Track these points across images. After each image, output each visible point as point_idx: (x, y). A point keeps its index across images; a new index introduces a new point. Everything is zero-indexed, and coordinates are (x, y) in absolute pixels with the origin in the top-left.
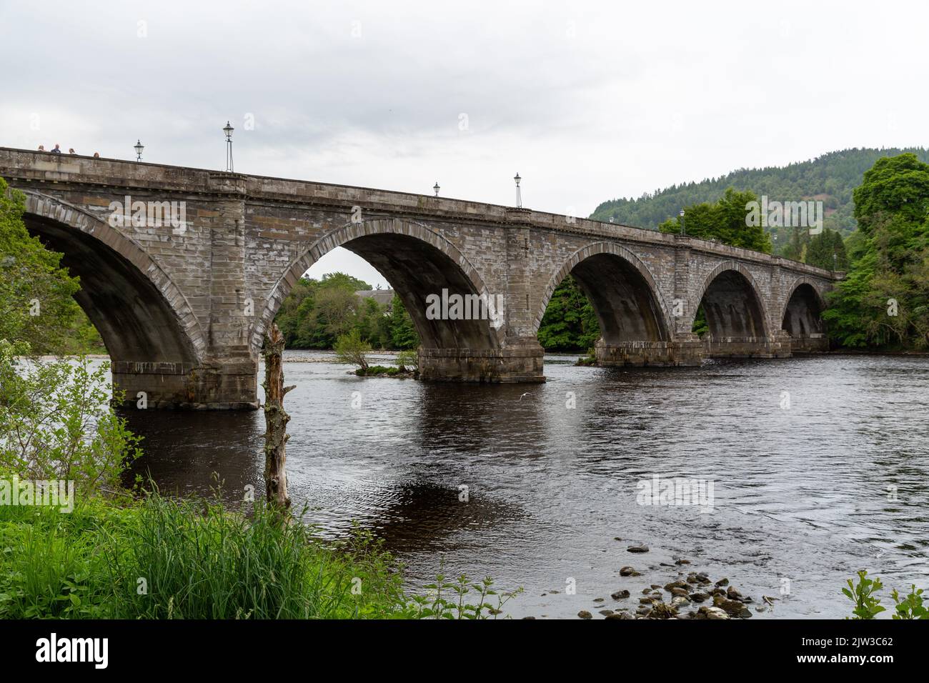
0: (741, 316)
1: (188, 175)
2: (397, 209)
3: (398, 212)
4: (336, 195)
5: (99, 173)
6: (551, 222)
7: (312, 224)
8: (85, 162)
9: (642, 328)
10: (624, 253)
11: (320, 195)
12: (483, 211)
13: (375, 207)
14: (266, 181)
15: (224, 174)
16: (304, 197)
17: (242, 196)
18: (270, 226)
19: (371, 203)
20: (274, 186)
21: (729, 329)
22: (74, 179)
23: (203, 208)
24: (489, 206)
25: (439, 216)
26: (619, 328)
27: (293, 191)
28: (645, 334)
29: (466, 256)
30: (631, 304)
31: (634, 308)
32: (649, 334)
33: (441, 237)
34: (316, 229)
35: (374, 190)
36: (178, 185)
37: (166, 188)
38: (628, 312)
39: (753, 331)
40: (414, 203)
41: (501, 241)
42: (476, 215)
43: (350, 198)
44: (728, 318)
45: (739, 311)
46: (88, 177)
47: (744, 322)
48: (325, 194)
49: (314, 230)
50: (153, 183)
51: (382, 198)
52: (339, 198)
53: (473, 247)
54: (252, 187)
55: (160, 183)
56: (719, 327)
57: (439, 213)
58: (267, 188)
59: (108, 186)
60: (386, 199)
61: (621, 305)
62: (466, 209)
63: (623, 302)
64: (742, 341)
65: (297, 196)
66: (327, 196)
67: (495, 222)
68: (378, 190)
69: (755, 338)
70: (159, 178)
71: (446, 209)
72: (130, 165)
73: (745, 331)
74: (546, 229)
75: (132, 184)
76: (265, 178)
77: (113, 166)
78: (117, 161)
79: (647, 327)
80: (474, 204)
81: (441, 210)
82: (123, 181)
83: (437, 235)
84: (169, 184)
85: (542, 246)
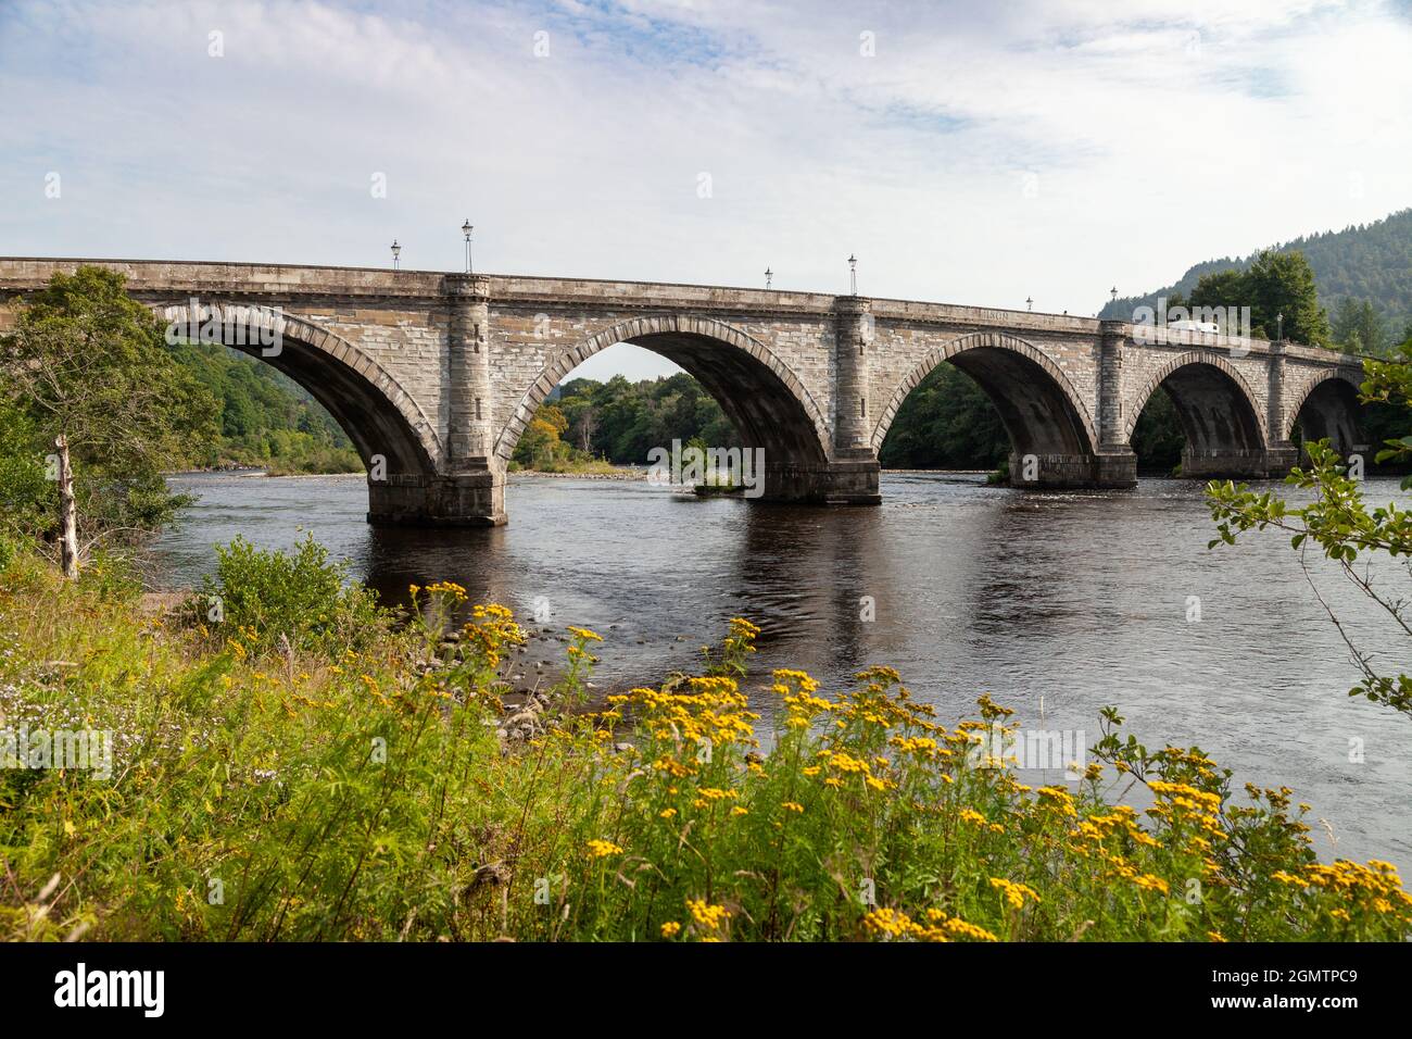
0: (1228, 422)
1: (421, 278)
2: (683, 304)
3: (682, 308)
4: (602, 292)
5: (321, 282)
6: (903, 311)
7: (572, 325)
8: (306, 271)
9: (1058, 437)
10: (1019, 346)
11: (580, 293)
12: (802, 301)
13: (653, 303)
14: (514, 281)
15: (460, 275)
16: (560, 297)
17: (482, 299)
18: (520, 330)
19: (648, 299)
20: (523, 286)
21: (1214, 440)
22: (295, 289)
23: (440, 313)
24: (810, 296)
25: (739, 310)
26: (1031, 439)
27: (547, 290)
28: (1063, 446)
29: (778, 355)
30: (1041, 408)
31: (1047, 414)
32: (1067, 445)
33: (743, 334)
34: (577, 331)
35: (651, 284)
36: (409, 290)
37: (396, 293)
38: (1040, 418)
39: (1245, 441)
40: (704, 296)
41: (829, 336)
42: (792, 307)
43: (620, 295)
44: (1211, 424)
45: (1224, 415)
46: (308, 286)
47: (1232, 429)
48: (588, 291)
49: (573, 333)
50: (381, 289)
51: (662, 293)
52: (606, 295)
53: (788, 344)
54: (497, 288)
55: (389, 289)
56: (1200, 436)
57: (739, 306)
58: (515, 288)
59: (330, 295)
60: (666, 293)
61: (1031, 409)
62: (778, 300)
63: (1031, 405)
64: (1231, 455)
65: (552, 295)
66: (589, 293)
67: (819, 314)
68: (656, 284)
69: (1247, 450)
70: (388, 283)
71: (749, 301)
72: (355, 273)
73: (1234, 442)
74: (895, 319)
75: (357, 292)
76: (512, 277)
77: (336, 274)
78: (341, 269)
79: (1063, 436)
80: (789, 294)
81: (743, 304)
82: (347, 289)
83: (737, 332)
84: (399, 289)
85: (890, 341)
